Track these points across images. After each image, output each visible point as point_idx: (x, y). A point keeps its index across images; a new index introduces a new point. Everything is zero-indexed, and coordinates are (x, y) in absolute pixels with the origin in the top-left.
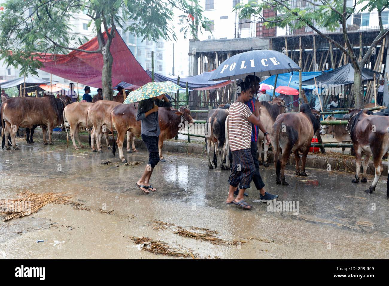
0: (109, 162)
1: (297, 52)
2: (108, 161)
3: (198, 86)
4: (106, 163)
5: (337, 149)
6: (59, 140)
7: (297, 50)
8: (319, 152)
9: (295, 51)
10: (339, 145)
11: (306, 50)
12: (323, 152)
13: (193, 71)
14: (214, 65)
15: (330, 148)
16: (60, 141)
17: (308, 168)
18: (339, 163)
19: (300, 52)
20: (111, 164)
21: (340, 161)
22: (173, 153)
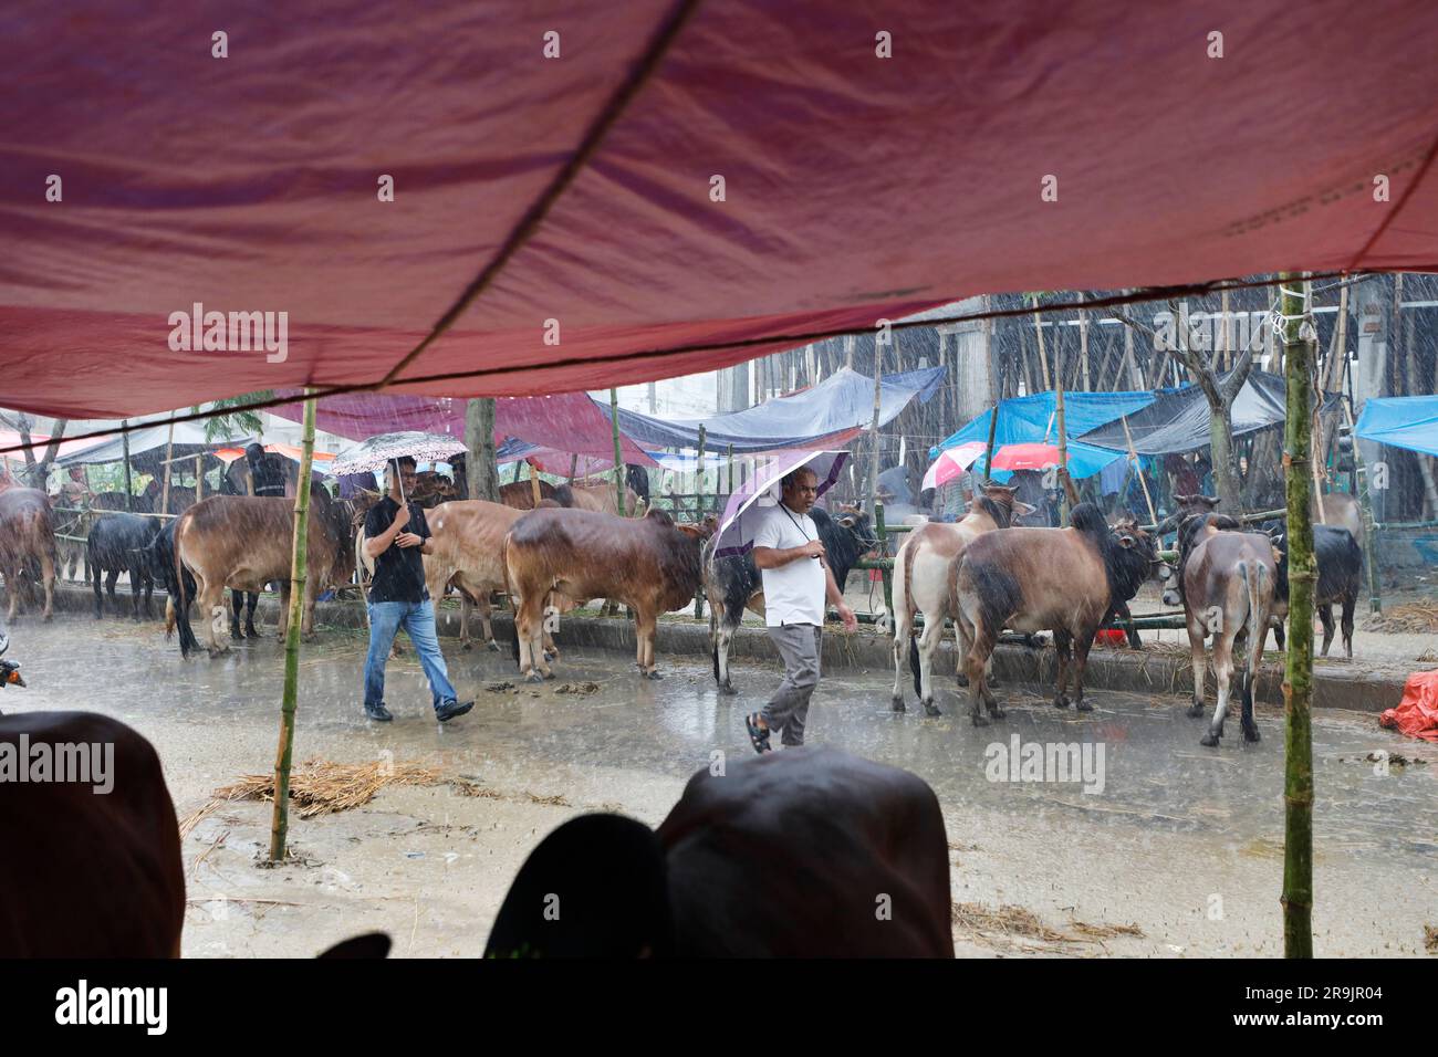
0: (505, 686)
1: (1073, 326)
2: (503, 683)
3: (752, 445)
4: (499, 689)
5: (1174, 632)
6: (328, 627)
7: (1071, 323)
8: (1123, 646)
9: (1068, 326)
10: (1178, 621)
11: (1103, 321)
12: (1136, 643)
13: (730, 394)
14: (801, 376)
15: (1156, 631)
16: (330, 631)
17: (1091, 690)
18: (1177, 672)
19: (1082, 330)
20: (514, 690)
21: (1179, 667)
22: (691, 658)
